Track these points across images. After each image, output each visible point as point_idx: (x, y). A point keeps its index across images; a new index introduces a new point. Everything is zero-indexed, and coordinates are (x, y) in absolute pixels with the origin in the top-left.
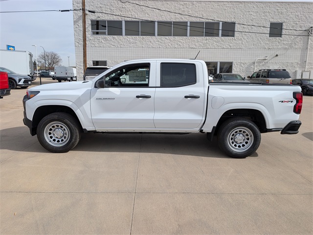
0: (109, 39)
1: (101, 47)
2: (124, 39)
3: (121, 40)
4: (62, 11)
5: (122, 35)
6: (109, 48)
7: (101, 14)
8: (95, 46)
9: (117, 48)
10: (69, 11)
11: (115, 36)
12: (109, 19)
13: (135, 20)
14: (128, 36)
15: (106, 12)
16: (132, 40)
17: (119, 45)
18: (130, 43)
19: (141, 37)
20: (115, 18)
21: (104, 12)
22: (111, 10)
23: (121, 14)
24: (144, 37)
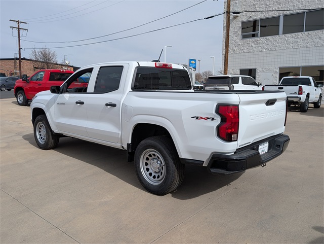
0: (261, 41)
1: (250, 52)
2: (281, 39)
3: (276, 41)
4: (206, 19)
5: (278, 34)
6: (260, 53)
7: (253, 13)
8: (244, 52)
9: (271, 52)
10: (213, 17)
11: (270, 37)
12: (263, 17)
13: (298, 11)
14: (286, 35)
15: (261, 9)
16: (291, 39)
17: (273, 48)
18: (289, 44)
19: (306, 33)
20: (271, 15)
21: (258, 9)
22: (267, 5)
23: (278, 8)
24: (310, 32)
